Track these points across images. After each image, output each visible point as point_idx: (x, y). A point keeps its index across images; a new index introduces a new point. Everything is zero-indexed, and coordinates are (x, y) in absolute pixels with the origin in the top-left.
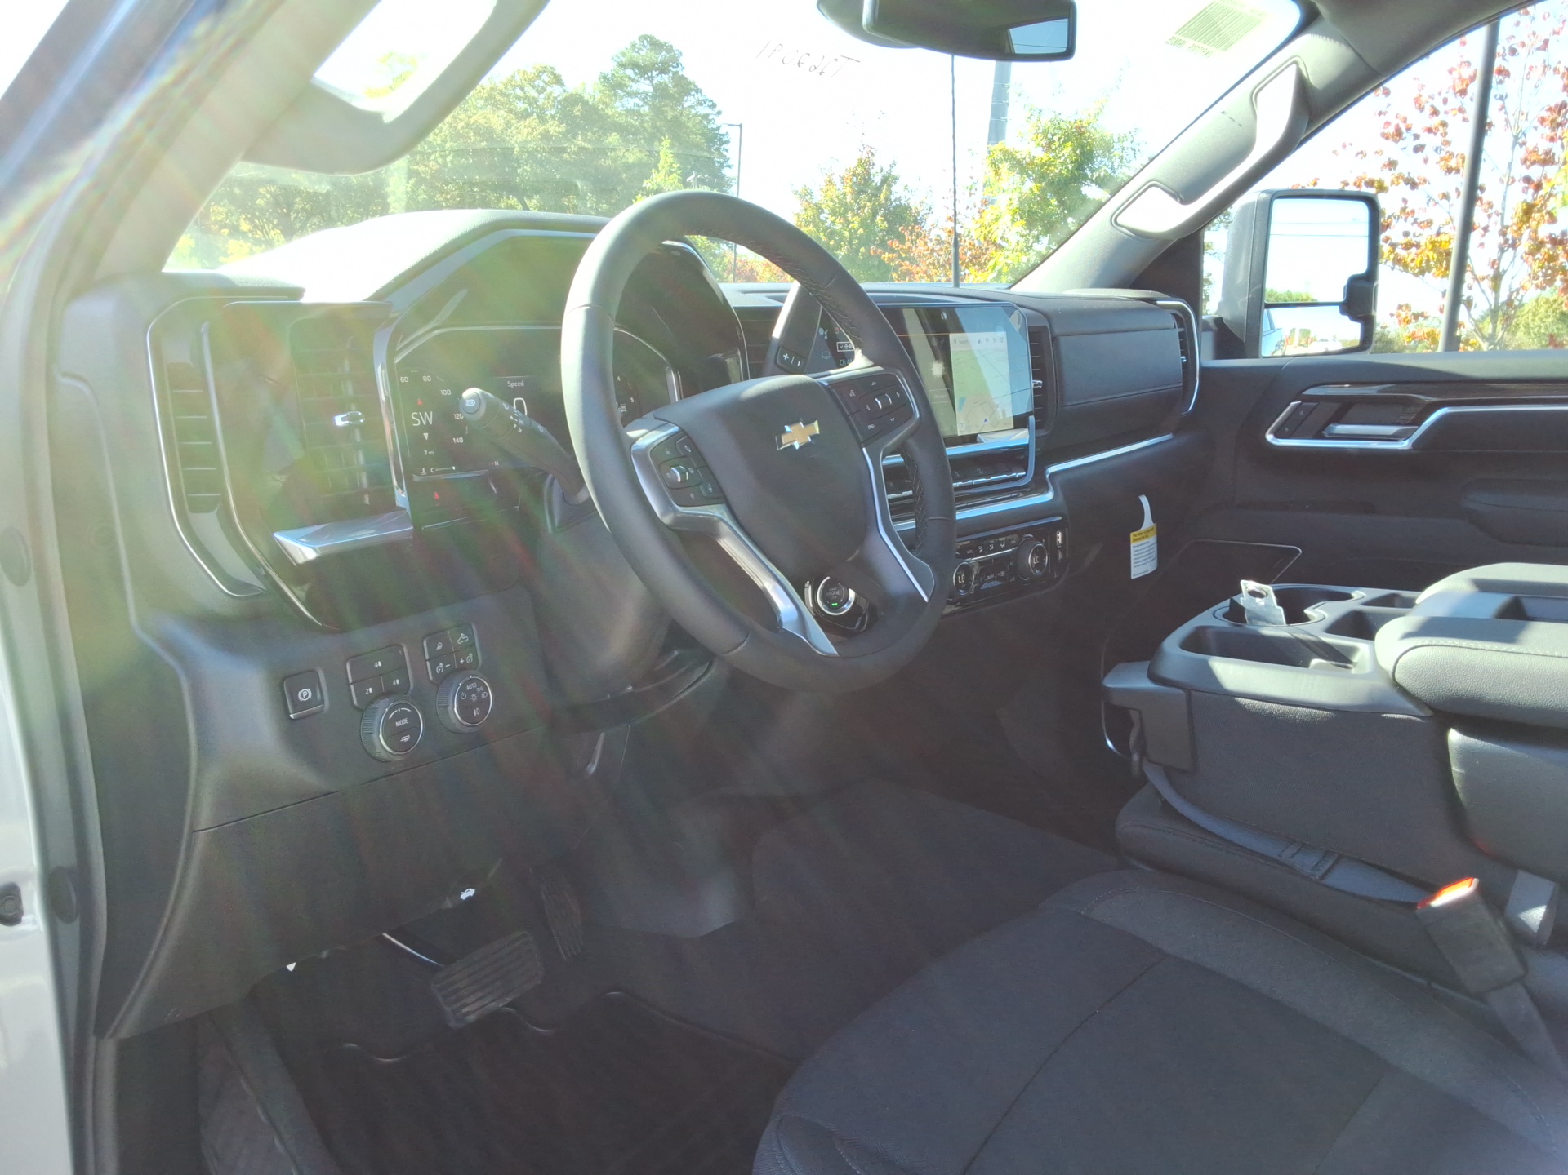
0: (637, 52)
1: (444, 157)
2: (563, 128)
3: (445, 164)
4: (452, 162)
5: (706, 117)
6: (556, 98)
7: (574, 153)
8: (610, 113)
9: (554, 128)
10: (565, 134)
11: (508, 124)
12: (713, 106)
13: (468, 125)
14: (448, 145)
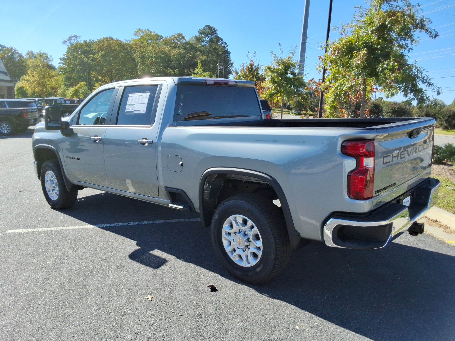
0: (205, 30)
1: (152, 59)
2: (184, 51)
3: (153, 61)
4: (154, 60)
5: (224, 47)
6: (183, 43)
7: (187, 58)
8: (197, 47)
9: (182, 51)
10: (185, 53)
11: (170, 50)
12: (226, 44)
13: (159, 51)
14: (153, 56)
